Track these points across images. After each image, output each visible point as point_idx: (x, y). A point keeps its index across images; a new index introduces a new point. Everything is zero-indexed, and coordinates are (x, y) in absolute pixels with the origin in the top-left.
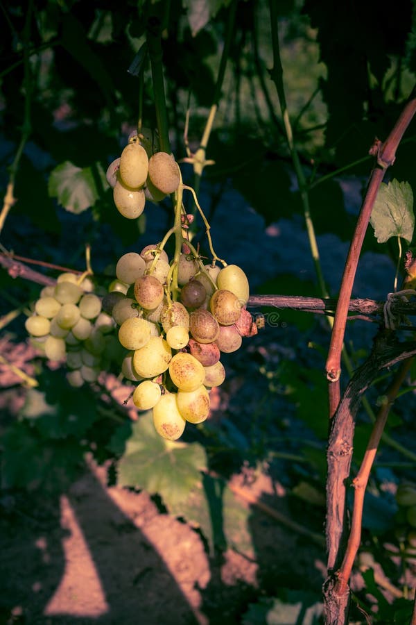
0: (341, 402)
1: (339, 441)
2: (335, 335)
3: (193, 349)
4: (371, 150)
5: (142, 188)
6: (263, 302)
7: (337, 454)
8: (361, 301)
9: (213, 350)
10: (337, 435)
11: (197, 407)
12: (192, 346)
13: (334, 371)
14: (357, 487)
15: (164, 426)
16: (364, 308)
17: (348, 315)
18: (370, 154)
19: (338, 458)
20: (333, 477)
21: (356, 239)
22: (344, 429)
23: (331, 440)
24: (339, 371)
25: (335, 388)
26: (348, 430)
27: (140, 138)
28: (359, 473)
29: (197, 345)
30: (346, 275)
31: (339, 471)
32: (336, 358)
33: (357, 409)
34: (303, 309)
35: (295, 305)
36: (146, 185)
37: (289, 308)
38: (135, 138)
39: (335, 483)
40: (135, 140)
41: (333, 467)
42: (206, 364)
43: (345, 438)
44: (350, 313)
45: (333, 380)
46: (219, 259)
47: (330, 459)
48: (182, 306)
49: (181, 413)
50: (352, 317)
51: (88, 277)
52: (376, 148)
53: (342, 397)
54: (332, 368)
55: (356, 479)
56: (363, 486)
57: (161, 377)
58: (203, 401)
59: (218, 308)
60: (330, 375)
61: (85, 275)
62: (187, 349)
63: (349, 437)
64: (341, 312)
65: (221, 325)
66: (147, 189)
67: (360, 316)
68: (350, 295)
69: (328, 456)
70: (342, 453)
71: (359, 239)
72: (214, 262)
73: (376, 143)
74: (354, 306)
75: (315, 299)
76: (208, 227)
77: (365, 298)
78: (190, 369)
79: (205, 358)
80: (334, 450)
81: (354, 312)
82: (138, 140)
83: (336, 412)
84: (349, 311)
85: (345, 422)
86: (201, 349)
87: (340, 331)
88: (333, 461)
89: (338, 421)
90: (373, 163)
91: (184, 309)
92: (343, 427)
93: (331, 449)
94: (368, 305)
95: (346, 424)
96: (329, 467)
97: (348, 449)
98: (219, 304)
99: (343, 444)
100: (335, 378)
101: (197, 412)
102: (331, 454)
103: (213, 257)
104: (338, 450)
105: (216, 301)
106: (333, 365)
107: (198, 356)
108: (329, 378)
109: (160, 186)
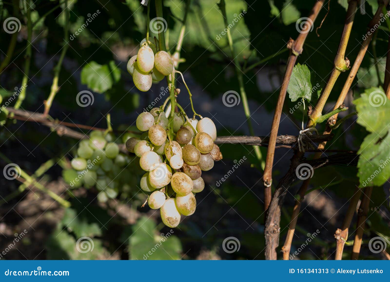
0: (272, 200)
1: (272, 224)
2: (268, 158)
3: (185, 169)
4: (288, 45)
5: (151, 73)
6: (223, 140)
7: (271, 232)
8: (283, 137)
9: (198, 169)
10: (270, 221)
11: (189, 205)
12: (184, 167)
13: (269, 180)
14: (284, 252)
15: (168, 219)
16: (286, 140)
17: (276, 145)
18: (288, 47)
19: (272, 235)
20: (269, 247)
21: (281, 98)
22: (274, 217)
23: (266, 224)
24: (271, 180)
25: (268, 191)
26: (277, 217)
27: (148, 43)
28: (285, 243)
29: (187, 167)
30: (275, 121)
31: (272, 243)
32: (269, 172)
33: (282, 204)
34: (248, 143)
35: (243, 141)
36: (152, 71)
37: (239, 143)
38: (145, 43)
39: (271, 251)
40: (145, 44)
41: (269, 240)
42: (193, 178)
43: (275, 222)
44: (277, 144)
45: (268, 186)
46: (197, 115)
47: (267, 236)
48: (178, 143)
49: (179, 209)
50: (278, 147)
51: (109, 132)
52: (291, 44)
53: (273, 196)
54: (267, 178)
55: (284, 247)
56: (288, 251)
57: (164, 188)
58: (192, 201)
59: (200, 143)
60: (266, 183)
61: (107, 131)
62: (182, 170)
63: (277, 221)
64: (272, 143)
65: (202, 154)
66: (153, 73)
67: (283, 146)
68: (277, 133)
69: (265, 234)
70: (274, 231)
71: (282, 98)
72: (194, 117)
73: (291, 41)
74: (279, 140)
75: (255, 137)
76: (191, 95)
77: (285, 134)
78: (185, 181)
79: (193, 174)
80: (269, 230)
81: (279, 143)
82: (147, 44)
83: (269, 206)
84: (277, 143)
85: (275, 212)
86: (190, 169)
87: (271, 155)
88: (269, 237)
89: (271, 211)
90: (289, 53)
91: (179, 145)
92: (274, 215)
93: (267, 229)
94: (288, 138)
95: (275, 214)
96: (266, 241)
97: (277, 229)
98: (200, 141)
99: (274, 226)
100: (269, 184)
101: (189, 208)
102: (268, 232)
103: (194, 113)
104: (272, 230)
105: (199, 139)
106: (268, 177)
107: (189, 174)
108: (265, 185)
109: (162, 71)
